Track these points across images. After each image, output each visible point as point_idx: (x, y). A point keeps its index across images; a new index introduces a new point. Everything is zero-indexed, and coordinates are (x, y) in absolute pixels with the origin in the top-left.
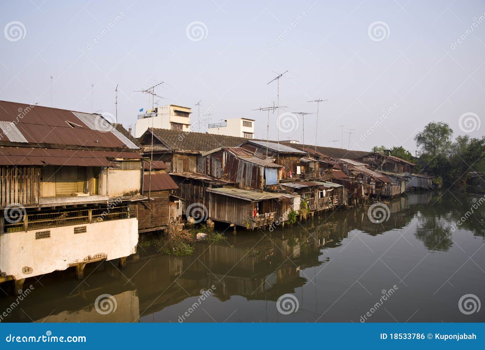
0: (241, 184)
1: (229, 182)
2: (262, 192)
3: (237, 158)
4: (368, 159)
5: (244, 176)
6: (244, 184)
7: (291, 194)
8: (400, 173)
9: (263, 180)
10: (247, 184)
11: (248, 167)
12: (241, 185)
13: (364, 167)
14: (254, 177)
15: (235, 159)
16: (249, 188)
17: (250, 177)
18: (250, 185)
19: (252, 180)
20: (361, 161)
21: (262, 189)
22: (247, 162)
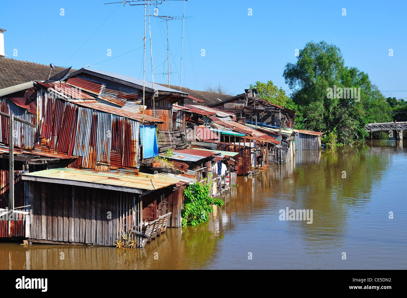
0: (85, 159)
1: (56, 156)
2: (136, 174)
3: (72, 105)
4: (234, 105)
5: (93, 143)
6: (94, 159)
7: (183, 173)
8: (287, 129)
9: (137, 149)
10: (99, 158)
11: (102, 124)
12: (86, 161)
13: (229, 118)
14: (117, 144)
15: (68, 107)
16: (106, 167)
17: (107, 144)
18: (109, 161)
19: (112, 150)
20: (220, 108)
21: (136, 168)
22: (99, 114)
